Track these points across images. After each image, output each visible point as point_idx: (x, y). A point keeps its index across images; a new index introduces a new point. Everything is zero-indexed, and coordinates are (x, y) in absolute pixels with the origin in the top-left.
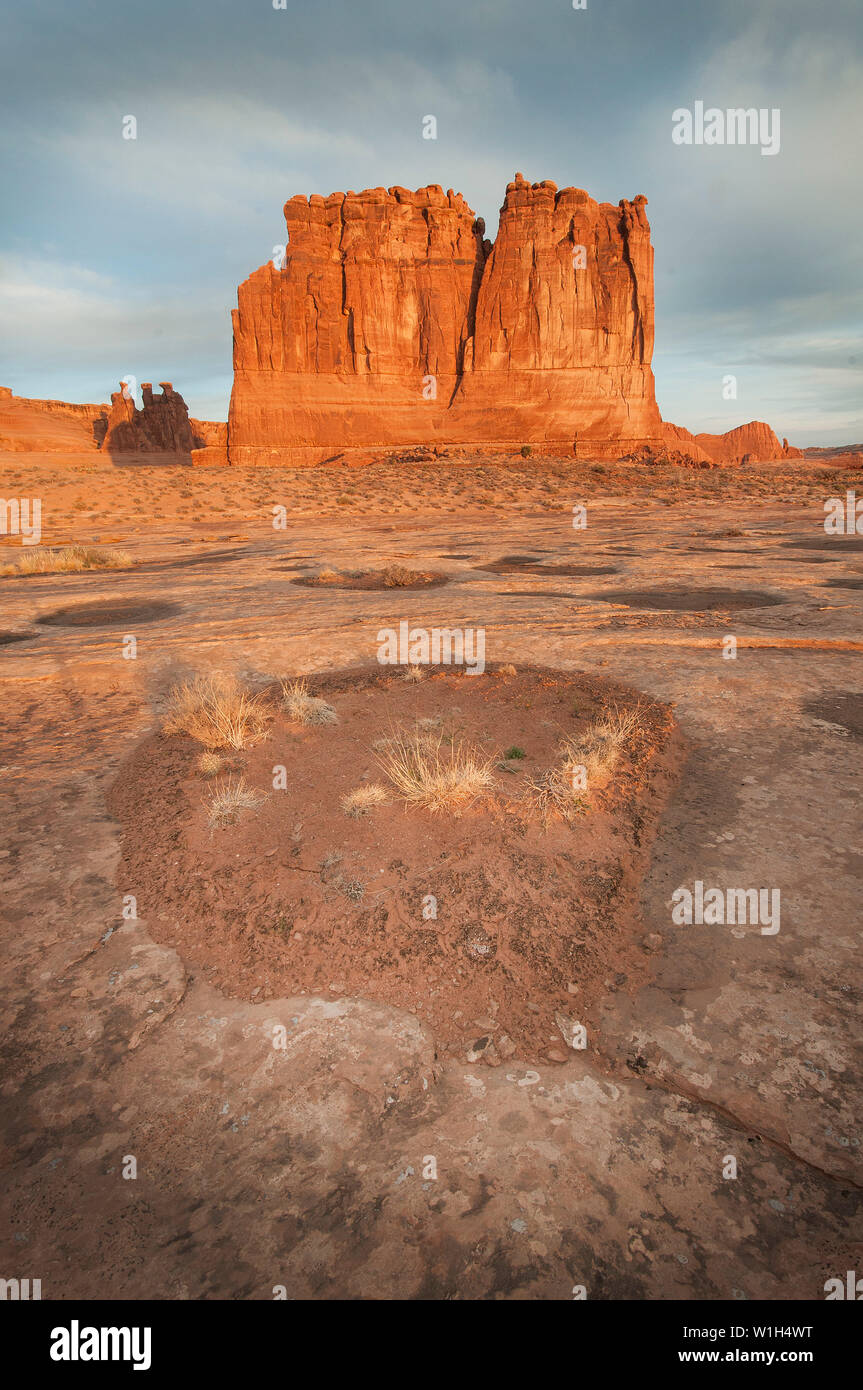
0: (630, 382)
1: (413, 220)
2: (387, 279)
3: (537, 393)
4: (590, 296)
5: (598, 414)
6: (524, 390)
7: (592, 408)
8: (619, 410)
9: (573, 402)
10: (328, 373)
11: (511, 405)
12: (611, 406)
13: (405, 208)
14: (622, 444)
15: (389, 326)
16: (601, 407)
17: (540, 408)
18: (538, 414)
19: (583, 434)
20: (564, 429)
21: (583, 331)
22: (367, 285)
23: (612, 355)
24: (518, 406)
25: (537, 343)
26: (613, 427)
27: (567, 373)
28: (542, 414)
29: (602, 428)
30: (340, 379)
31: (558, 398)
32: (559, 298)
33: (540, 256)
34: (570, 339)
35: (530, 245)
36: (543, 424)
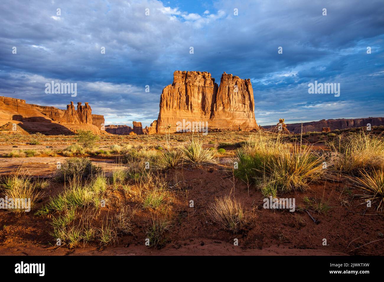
0: (250, 115)
1: (201, 78)
2: (196, 90)
3: (230, 116)
4: (241, 97)
5: (244, 121)
6: (228, 115)
7: (242, 120)
8: (248, 120)
9: (238, 118)
10: (182, 109)
11: (225, 118)
12: (246, 120)
13: (200, 75)
14: (249, 128)
15: (196, 100)
16: (244, 120)
17: (231, 119)
18: (231, 121)
19: (241, 126)
20: (237, 124)
21: (240, 104)
22: (192, 91)
23: (246, 109)
24: (226, 119)
25: (230, 106)
26: (247, 124)
27: (237, 112)
28: (232, 121)
29: (245, 125)
30: (185, 111)
31: (235, 117)
32: (234, 97)
33: (230, 88)
34: (237, 105)
35: (228, 86)
36: (232, 123)
